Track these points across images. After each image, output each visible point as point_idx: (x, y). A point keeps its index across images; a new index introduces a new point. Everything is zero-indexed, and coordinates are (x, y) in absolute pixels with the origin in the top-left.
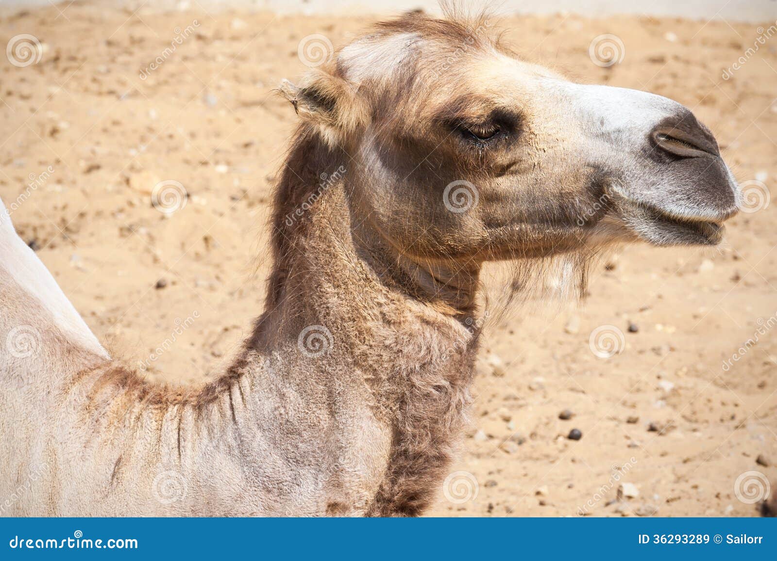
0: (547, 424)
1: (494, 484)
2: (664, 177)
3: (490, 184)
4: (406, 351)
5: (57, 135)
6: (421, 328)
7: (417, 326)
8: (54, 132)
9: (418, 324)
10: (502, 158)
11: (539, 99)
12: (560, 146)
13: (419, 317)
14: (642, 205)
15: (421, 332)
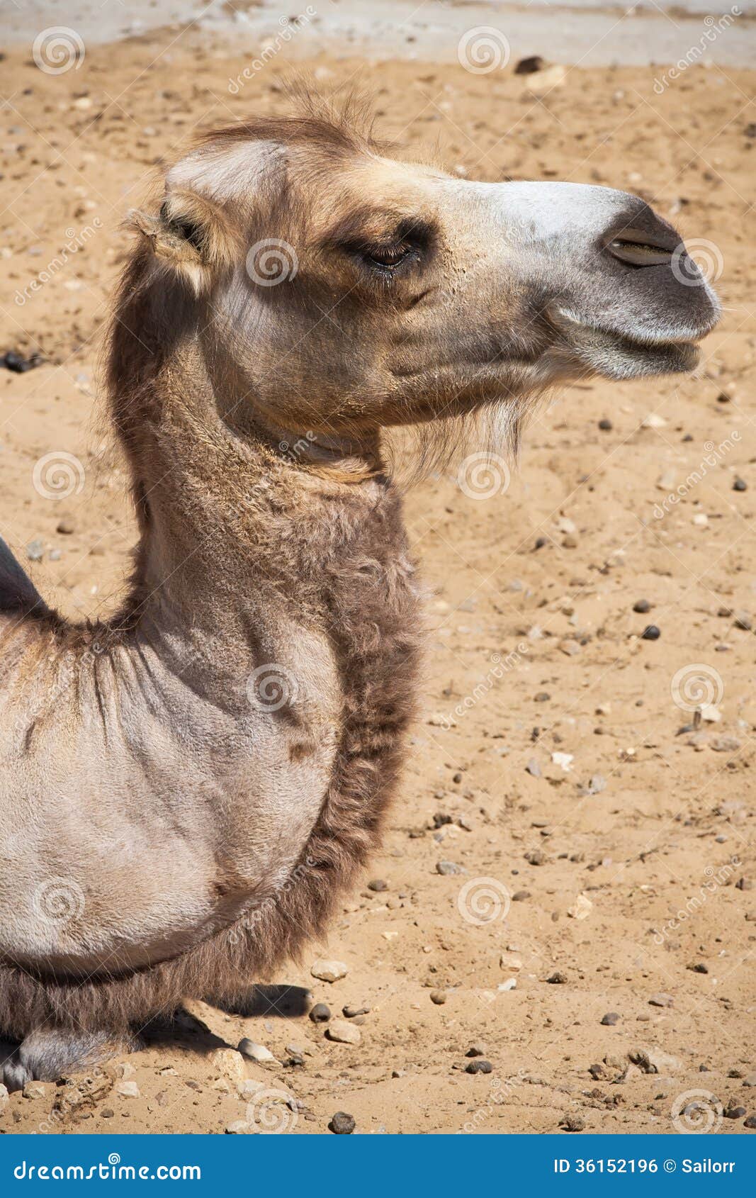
0: (619, 618)
1: (545, 697)
2: (621, 295)
3: (399, 322)
4: (311, 540)
5: (83, 218)
6: (322, 507)
7: (318, 506)
8: (80, 213)
9: (317, 503)
10: (414, 287)
11: (446, 206)
12: (482, 264)
13: (316, 494)
14: (601, 331)
15: (323, 511)
